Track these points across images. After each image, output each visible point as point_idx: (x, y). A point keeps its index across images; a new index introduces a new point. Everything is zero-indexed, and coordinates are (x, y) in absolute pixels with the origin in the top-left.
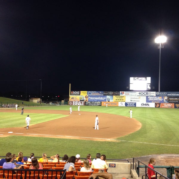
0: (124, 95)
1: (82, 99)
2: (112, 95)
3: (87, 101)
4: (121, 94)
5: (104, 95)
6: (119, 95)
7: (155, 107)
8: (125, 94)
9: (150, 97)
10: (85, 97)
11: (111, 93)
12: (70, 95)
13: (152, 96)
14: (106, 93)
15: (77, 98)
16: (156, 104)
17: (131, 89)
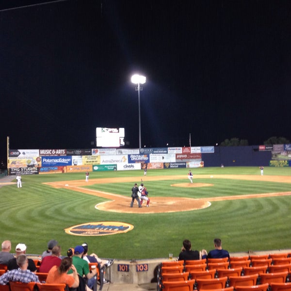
0: (98, 154)
1: (30, 164)
2: (81, 155)
3: (40, 166)
4: (94, 152)
5: (68, 155)
6: (91, 155)
7: (142, 169)
8: (99, 152)
9: (133, 156)
10: (37, 159)
11: (78, 152)
12: (8, 158)
13: (136, 155)
14: (71, 151)
15: (21, 161)
16: (142, 165)
17: (98, 145)
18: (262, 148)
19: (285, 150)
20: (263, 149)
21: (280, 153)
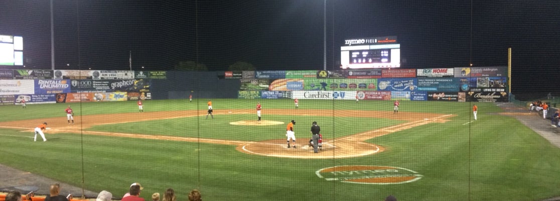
7: (57, 102)
16: (58, 97)
18: (228, 74)
19: (256, 78)
20: (229, 76)
21: (250, 82)
